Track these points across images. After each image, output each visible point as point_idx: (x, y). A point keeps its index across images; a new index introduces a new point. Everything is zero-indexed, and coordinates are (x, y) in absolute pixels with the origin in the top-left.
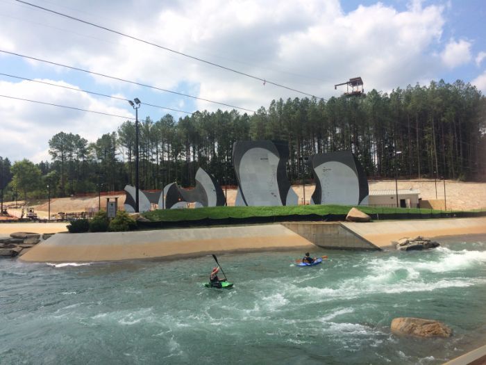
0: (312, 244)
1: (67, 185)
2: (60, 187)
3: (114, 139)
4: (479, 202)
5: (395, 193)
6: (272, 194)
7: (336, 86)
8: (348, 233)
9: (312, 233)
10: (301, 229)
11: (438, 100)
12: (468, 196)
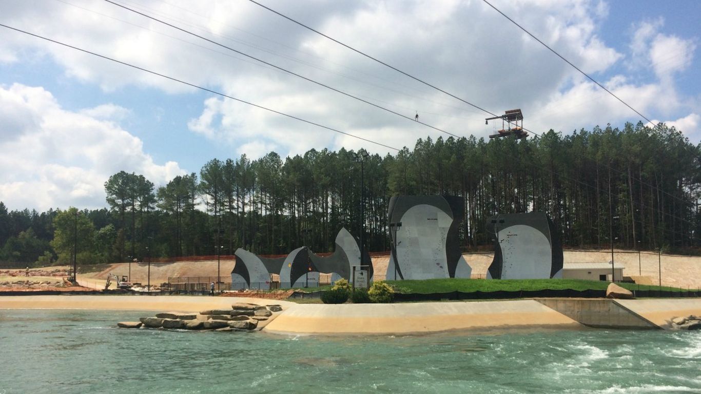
0: (577, 322)
1: (128, 245)
2: (117, 249)
3: (193, 184)
4: (694, 281)
5: (610, 266)
6: (438, 264)
7: (487, 119)
8: (621, 311)
9: (576, 310)
10: (561, 305)
11: (637, 148)
12: (678, 272)
